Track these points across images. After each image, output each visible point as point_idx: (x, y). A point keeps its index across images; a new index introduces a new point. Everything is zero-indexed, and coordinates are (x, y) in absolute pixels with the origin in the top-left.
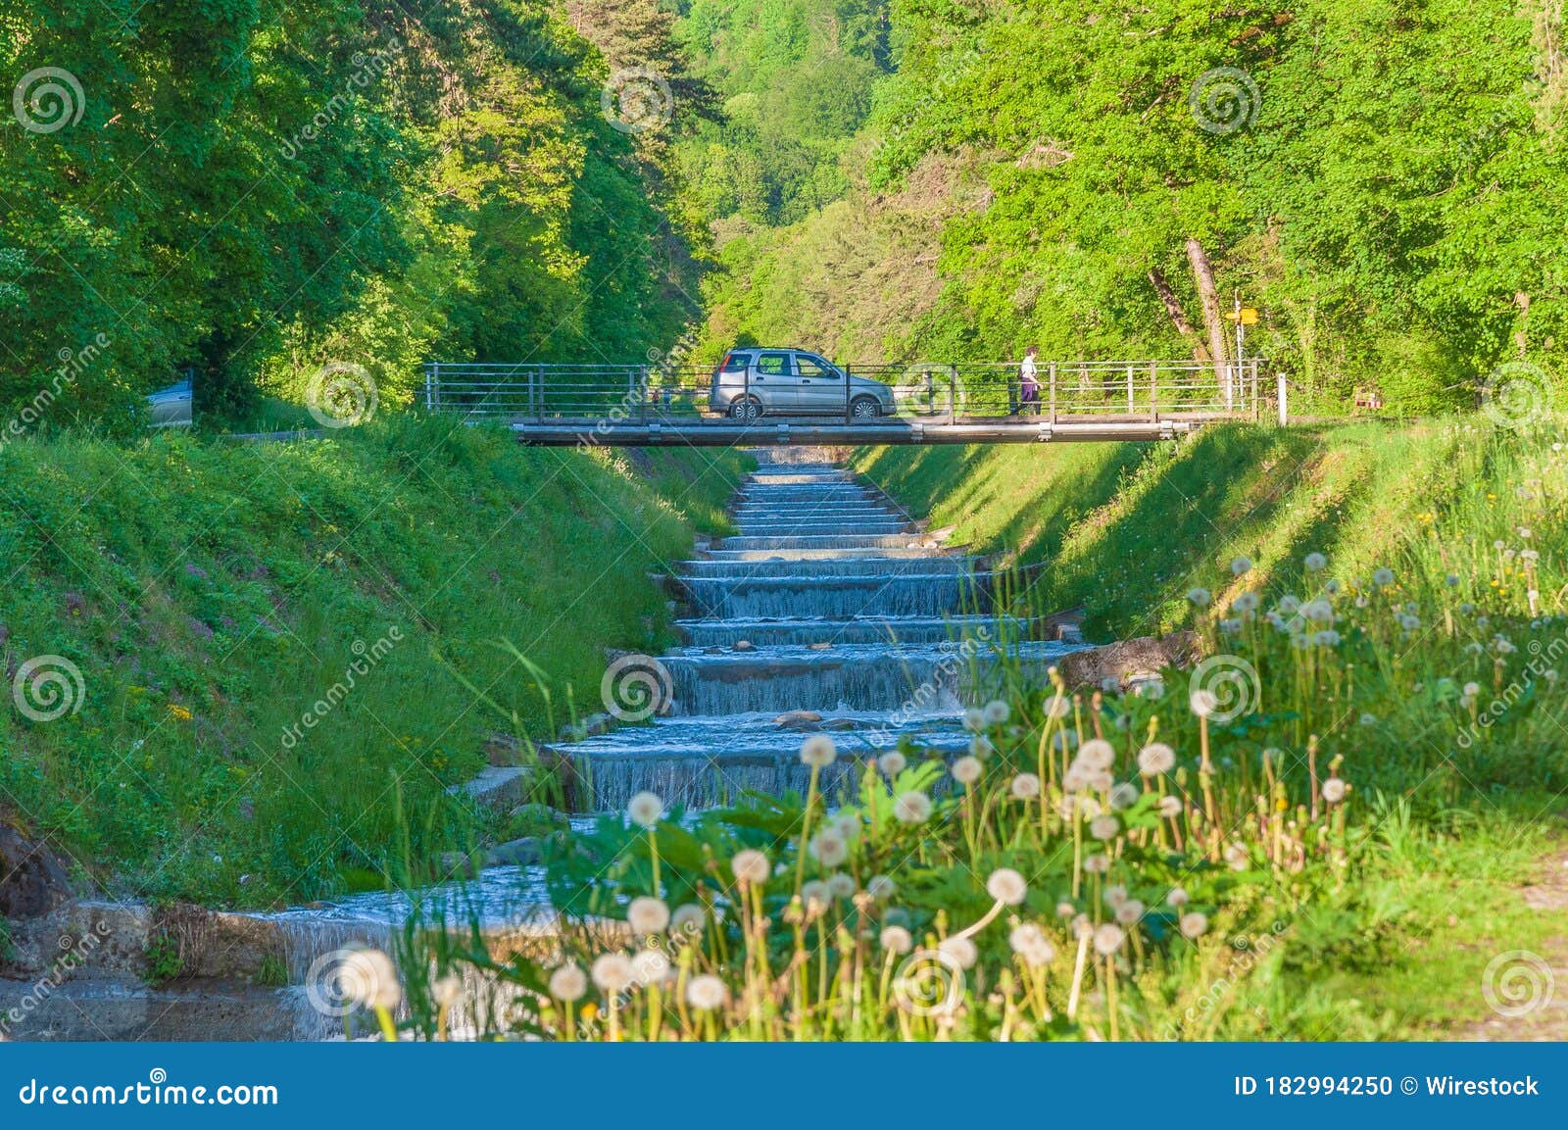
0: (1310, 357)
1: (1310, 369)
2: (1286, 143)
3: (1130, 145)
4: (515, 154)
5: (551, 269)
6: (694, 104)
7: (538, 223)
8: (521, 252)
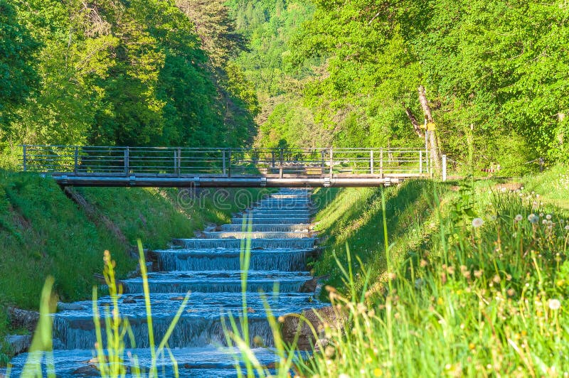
0: (471, 148)
1: (471, 153)
2: (443, 37)
3: (362, 36)
4: (134, 57)
5: (150, 107)
6: (237, 44)
7: (144, 87)
8: (137, 100)
